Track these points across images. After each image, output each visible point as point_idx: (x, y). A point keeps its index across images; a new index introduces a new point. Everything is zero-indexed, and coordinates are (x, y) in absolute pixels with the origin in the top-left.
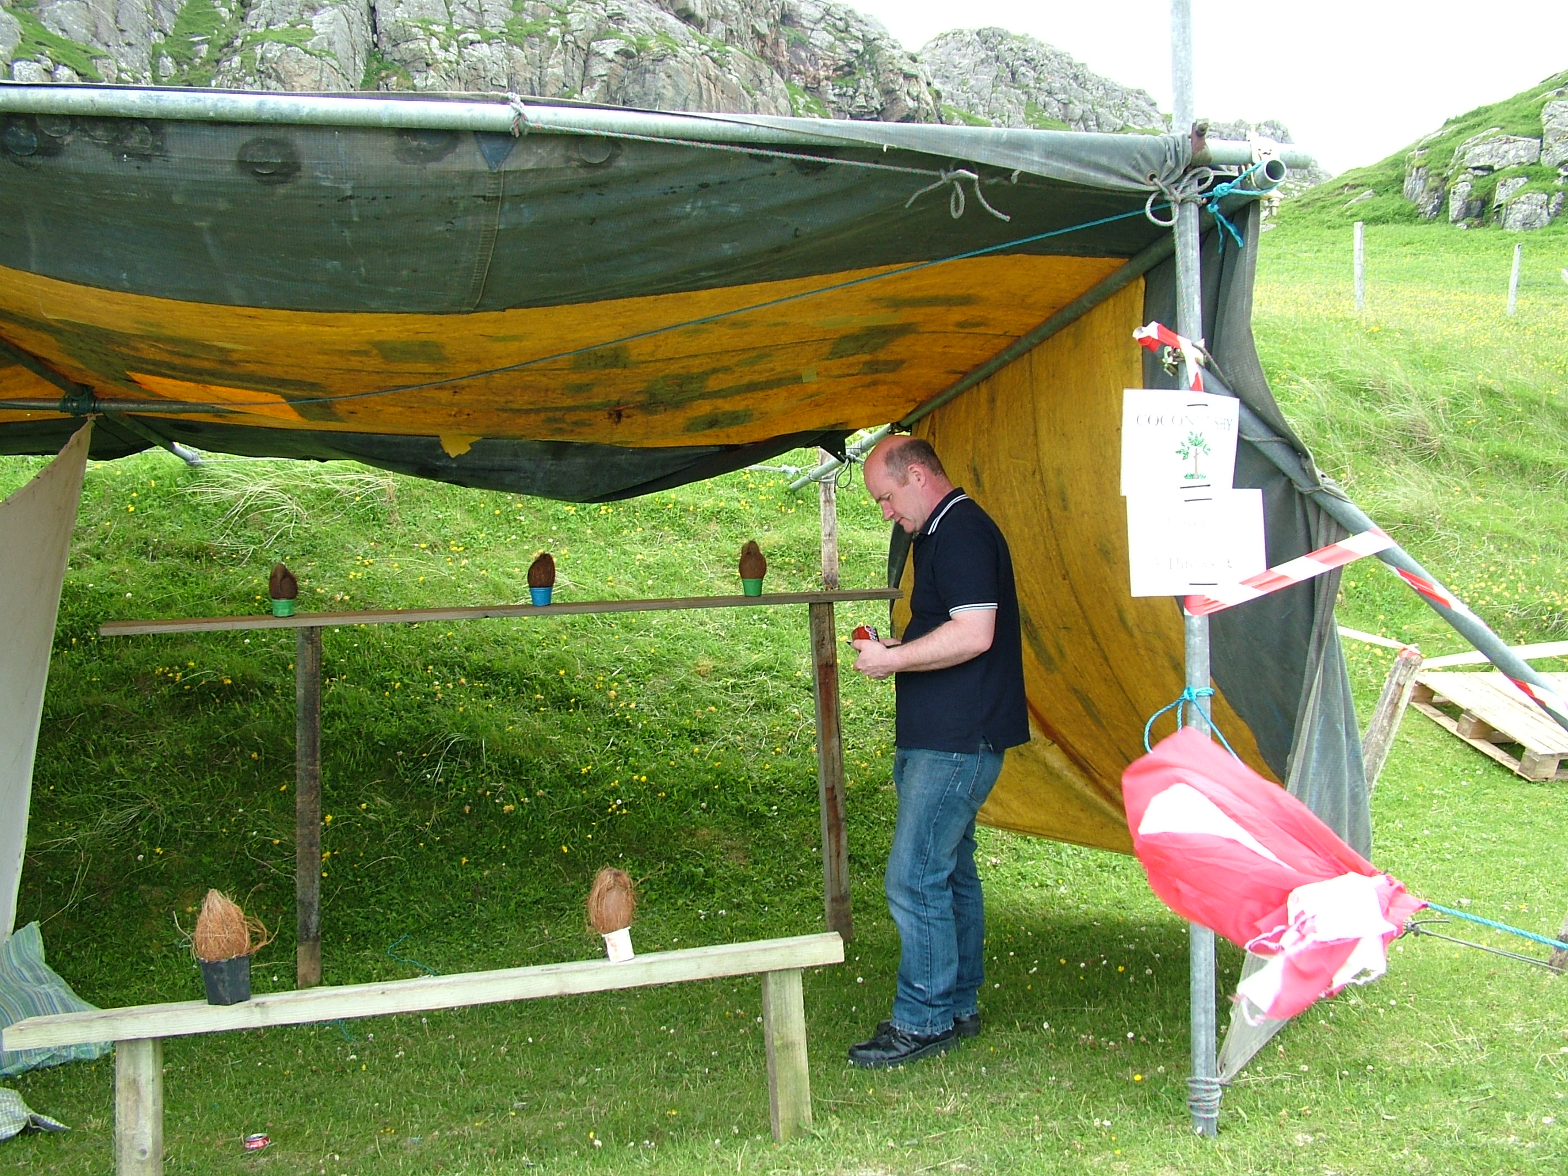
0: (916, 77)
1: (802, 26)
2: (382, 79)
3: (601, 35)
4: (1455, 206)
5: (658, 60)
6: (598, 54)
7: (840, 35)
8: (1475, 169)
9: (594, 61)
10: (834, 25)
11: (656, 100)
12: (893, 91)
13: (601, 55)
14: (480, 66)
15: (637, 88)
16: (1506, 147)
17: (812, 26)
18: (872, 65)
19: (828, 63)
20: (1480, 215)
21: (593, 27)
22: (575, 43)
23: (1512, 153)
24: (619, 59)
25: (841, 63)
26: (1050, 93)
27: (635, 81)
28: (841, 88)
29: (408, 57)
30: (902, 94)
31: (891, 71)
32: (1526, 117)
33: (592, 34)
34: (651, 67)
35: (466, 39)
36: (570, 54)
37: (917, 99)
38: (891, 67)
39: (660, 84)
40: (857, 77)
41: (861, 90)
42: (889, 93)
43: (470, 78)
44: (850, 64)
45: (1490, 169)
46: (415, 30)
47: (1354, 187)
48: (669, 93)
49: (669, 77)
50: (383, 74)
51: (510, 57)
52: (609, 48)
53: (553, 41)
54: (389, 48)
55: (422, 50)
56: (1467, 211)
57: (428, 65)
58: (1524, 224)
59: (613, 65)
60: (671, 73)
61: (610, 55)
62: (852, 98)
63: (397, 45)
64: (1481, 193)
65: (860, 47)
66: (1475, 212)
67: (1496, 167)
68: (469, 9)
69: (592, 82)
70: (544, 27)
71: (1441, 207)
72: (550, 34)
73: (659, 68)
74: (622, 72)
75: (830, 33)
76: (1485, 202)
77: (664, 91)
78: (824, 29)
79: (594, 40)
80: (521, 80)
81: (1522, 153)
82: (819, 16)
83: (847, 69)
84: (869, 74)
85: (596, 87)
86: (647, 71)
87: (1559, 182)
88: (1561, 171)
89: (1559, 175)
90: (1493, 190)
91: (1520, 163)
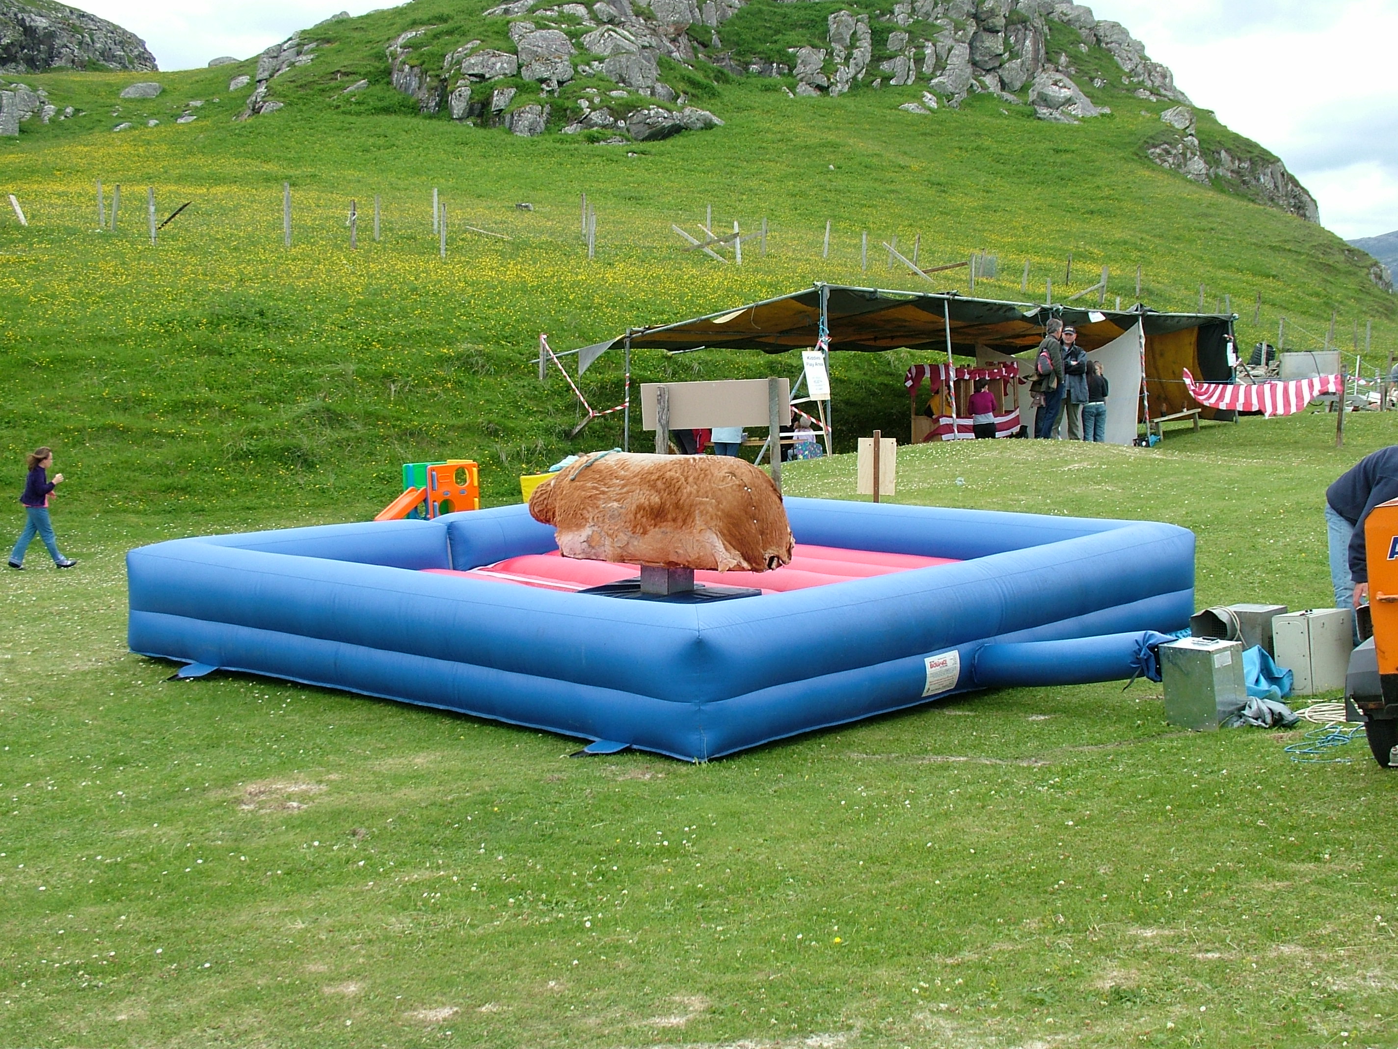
4: (458, 106)
8: (470, 75)
16: (493, 59)
20: (480, 115)
23: (499, 65)
32: (497, 33)
45: (482, 76)
47: (347, 74)
56: (470, 112)
58: (530, 129)
64: (481, 97)
66: (477, 112)
67: (487, 76)
71: (443, 105)
76: (486, 104)
81: (505, 65)
87: (543, 95)
88: (544, 86)
89: (543, 90)
90: (491, 96)
91: (505, 74)
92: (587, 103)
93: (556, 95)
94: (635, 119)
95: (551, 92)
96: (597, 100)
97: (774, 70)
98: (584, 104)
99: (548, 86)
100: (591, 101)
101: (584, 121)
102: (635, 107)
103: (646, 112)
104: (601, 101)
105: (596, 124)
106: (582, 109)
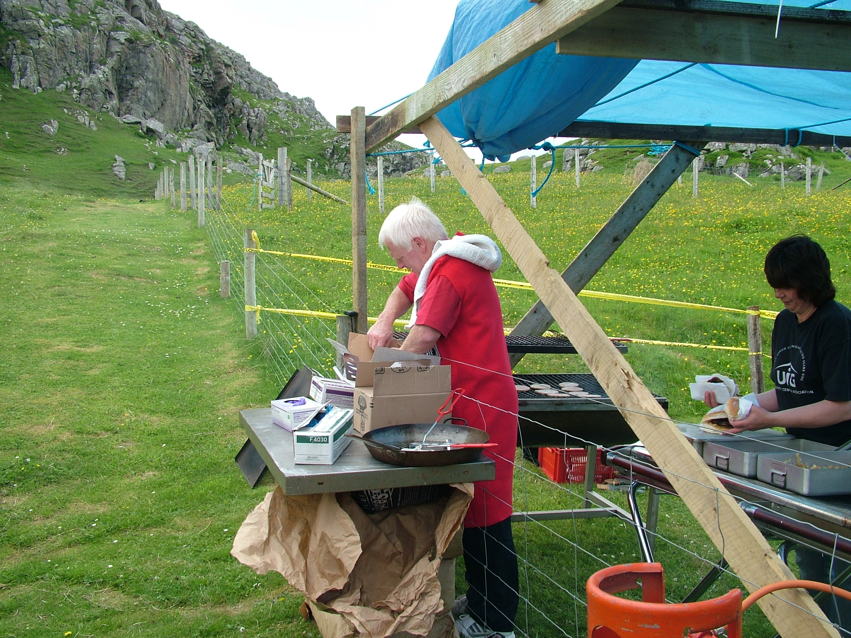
0: (230, 66)
1: (174, 32)
2: (10, 40)
3: (116, 29)
5: (146, 46)
6: (115, 39)
7: (193, 39)
9: (112, 43)
10: (190, 34)
11: (146, 69)
12: (220, 73)
13: (117, 40)
14: (66, 40)
15: (135, 61)
17: (179, 33)
18: (209, 58)
19: (190, 54)
20: (710, 169)
21: (112, 23)
22: (104, 31)
24: (127, 44)
25: (196, 55)
26: (241, 77)
27: (134, 57)
28: (196, 69)
29: (24, 29)
30: (224, 74)
31: (219, 62)
33: (111, 28)
34: (143, 50)
35: (57, 22)
36: (102, 37)
37: (231, 78)
38: (219, 60)
39: (148, 60)
40: (203, 63)
41: (206, 71)
42: (218, 73)
43: (60, 46)
44: (199, 56)
46: (30, 13)
48: (152, 65)
49: (152, 56)
50: (10, 38)
51: (75, 35)
52: (122, 36)
53: (93, 29)
54: (10, 21)
55: (35, 26)
56: (705, 167)
57: (39, 36)
59: (124, 46)
60: (154, 54)
61: (123, 41)
62: (201, 74)
63: (16, 21)
65: (203, 47)
68: (50, 4)
69: (112, 55)
70: (88, 20)
72: (92, 24)
73: (147, 51)
74: (127, 51)
75: (189, 38)
77: (150, 64)
78: (185, 35)
79: (112, 31)
80: (81, 50)
82: (183, 28)
83: (198, 58)
84: (208, 62)
85: (115, 58)
86: (141, 52)
87: (744, 158)
88: (744, 154)
89: (743, 156)
90: (716, 159)
91: (720, 149)
92: (770, 162)
93: (750, 158)
94: (793, 170)
95: (748, 157)
96: (774, 160)
97: (832, 150)
98: (768, 162)
99: (746, 154)
100: (772, 161)
101: (770, 171)
102: (793, 164)
103: (799, 166)
104: (776, 161)
105: (775, 173)
106: (767, 165)
